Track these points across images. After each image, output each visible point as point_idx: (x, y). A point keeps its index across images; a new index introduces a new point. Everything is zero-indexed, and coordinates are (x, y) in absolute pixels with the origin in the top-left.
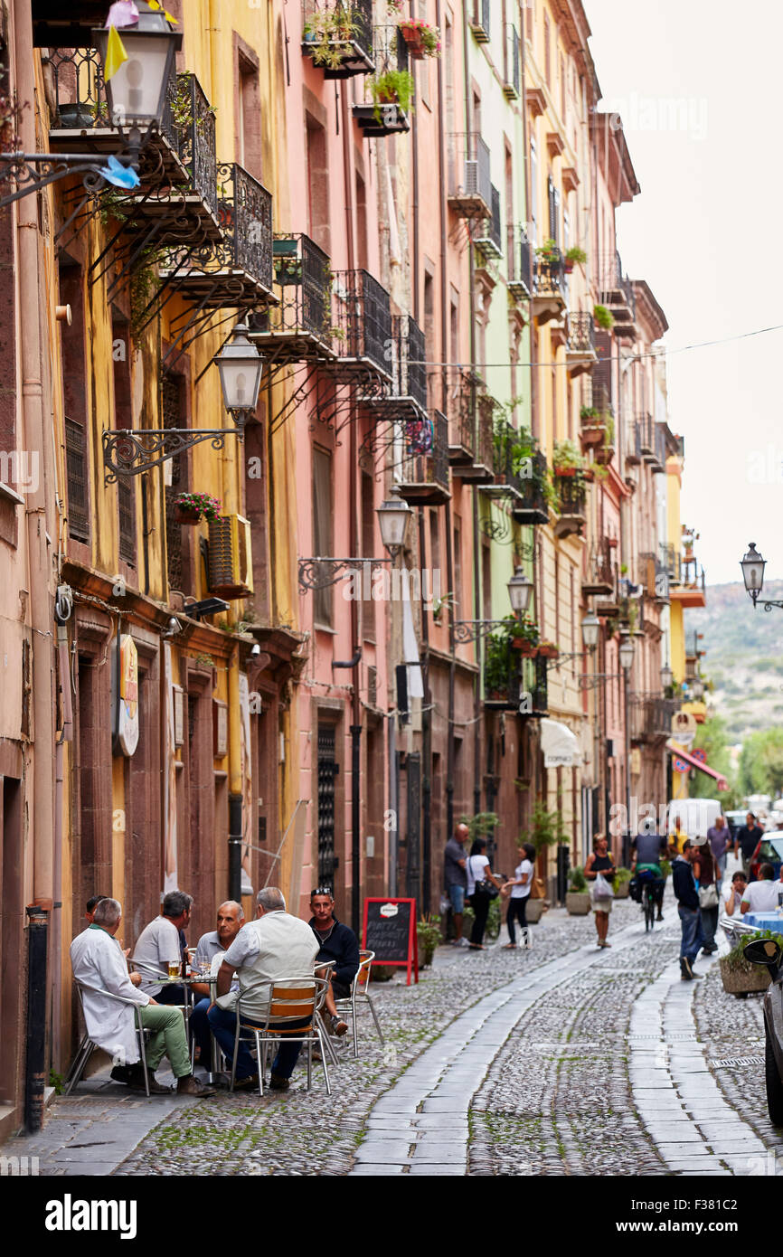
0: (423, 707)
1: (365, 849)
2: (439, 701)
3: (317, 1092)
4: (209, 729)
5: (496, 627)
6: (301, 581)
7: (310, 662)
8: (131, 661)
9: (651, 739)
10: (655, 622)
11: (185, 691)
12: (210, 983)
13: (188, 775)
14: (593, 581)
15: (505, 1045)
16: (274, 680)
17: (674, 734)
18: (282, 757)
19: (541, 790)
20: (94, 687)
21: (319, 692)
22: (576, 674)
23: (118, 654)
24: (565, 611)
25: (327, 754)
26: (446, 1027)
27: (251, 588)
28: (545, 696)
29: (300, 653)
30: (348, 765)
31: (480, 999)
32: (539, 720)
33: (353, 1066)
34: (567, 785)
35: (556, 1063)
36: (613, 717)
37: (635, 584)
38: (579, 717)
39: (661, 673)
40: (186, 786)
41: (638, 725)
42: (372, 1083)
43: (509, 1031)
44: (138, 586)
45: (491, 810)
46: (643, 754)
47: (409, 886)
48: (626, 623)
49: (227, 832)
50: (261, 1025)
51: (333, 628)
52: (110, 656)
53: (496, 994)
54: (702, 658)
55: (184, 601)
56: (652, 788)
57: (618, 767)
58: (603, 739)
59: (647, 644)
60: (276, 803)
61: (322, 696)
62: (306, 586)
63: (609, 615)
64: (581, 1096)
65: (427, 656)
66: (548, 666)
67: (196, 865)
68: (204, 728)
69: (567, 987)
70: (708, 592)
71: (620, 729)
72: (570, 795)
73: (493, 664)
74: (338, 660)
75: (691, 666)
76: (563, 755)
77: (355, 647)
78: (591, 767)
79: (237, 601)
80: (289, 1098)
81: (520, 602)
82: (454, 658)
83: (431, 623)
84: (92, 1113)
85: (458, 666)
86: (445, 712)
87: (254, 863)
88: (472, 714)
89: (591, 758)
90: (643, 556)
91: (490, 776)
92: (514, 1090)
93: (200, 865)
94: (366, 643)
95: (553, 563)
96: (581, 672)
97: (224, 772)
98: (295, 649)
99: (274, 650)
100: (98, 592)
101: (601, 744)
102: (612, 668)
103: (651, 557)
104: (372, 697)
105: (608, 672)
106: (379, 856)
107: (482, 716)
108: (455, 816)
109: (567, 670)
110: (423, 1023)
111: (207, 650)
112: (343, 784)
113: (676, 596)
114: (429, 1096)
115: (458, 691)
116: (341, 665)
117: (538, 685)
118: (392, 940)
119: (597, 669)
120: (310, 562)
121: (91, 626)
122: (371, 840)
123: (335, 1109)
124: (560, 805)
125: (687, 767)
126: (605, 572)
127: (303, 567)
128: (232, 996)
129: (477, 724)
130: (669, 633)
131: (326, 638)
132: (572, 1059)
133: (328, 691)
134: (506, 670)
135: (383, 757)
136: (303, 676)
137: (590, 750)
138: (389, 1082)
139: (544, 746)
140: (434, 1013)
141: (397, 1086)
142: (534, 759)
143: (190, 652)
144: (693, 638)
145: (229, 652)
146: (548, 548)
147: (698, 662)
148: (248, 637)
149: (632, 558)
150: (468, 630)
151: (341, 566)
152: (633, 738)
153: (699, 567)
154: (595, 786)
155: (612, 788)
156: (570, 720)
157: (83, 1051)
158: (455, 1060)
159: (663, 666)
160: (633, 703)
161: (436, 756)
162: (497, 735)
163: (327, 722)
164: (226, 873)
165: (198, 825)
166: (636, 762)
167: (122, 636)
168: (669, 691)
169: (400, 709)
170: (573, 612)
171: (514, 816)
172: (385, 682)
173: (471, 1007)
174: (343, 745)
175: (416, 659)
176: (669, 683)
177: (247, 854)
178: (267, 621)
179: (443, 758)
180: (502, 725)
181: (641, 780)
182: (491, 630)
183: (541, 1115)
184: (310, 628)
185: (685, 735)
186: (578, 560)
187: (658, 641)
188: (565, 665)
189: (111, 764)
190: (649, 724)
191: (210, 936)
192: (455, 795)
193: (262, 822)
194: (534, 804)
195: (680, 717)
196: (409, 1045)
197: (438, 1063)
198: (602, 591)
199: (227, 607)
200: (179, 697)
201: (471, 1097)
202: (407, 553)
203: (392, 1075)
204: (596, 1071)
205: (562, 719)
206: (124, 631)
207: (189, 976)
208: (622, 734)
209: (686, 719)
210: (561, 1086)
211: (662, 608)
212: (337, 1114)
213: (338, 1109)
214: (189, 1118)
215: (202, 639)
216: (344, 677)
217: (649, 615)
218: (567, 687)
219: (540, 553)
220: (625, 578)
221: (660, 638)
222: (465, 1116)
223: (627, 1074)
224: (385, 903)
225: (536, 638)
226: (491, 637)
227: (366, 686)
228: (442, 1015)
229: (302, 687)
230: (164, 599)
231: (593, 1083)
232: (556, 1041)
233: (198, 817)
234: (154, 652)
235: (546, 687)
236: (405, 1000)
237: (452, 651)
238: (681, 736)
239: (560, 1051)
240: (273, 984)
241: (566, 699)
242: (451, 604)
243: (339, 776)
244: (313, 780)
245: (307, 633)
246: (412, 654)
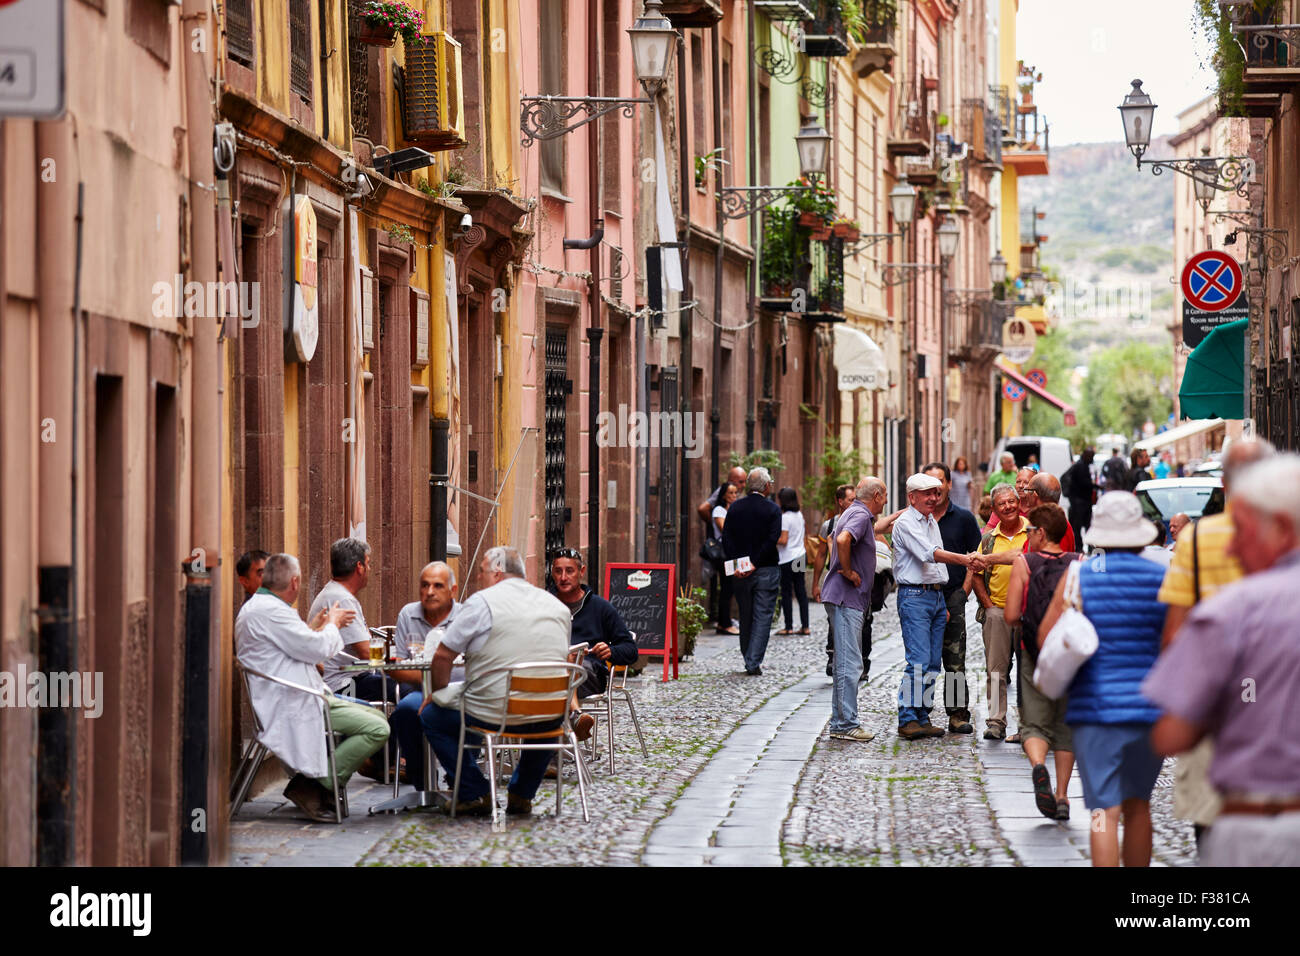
0: (682, 305)
1: (605, 497)
2: (703, 298)
3: (570, 818)
4: (405, 329)
5: (779, 196)
6: (524, 127)
7: (535, 239)
8: (308, 233)
9: (976, 354)
10: (982, 195)
11: (375, 276)
12: (423, 670)
13: (381, 389)
14: (903, 137)
15: (811, 759)
16: (488, 263)
17: (1005, 349)
18: (499, 370)
19: (833, 422)
20: (259, 266)
21: (547, 281)
22: (879, 264)
23: (292, 220)
24: (866, 178)
25: (557, 366)
26: (727, 737)
27: (462, 136)
28: (841, 292)
29: (523, 227)
30: (584, 382)
31: (766, 700)
32: (831, 326)
33: (612, 785)
34: (866, 416)
35: (884, 785)
36: (925, 324)
37: (957, 142)
38: (882, 323)
39: (991, 264)
40: (376, 405)
41: (959, 336)
42: (641, 808)
43: (813, 742)
44: (314, 129)
45: (767, 447)
46: (964, 376)
47: (662, 547)
48: (946, 195)
49: (428, 470)
50: (494, 728)
51: (564, 194)
52: (281, 224)
53: (786, 694)
54: (1042, 245)
55: (372, 152)
56: (975, 421)
57: (931, 392)
58: (913, 353)
59: (971, 225)
60: (490, 433)
61: (550, 285)
62: (531, 135)
63: (923, 184)
64: (929, 827)
65: (688, 235)
66: (845, 252)
67: (387, 514)
68: (399, 326)
69: (881, 685)
70: (1052, 154)
71: (935, 341)
72: (870, 429)
73: (772, 247)
74: (572, 237)
75: (1028, 255)
76: (862, 373)
77: (594, 221)
78: (897, 391)
79: (440, 153)
80: (532, 825)
81: (813, 162)
82: (721, 239)
83: (692, 190)
84: (265, 844)
85: (727, 250)
86: (709, 313)
87: (462, 512)
88: (744, 314)
89: (897, 380)
90: (967, 103)
91: (767, 400)
92: (836, 819)
93: (393, 514)
94: (608, 215)
95: (850, 110)
96: (885, 261)
97: (424, 388)
98: (517, 222)
99: (490, 223)
100: (266, 135)
101: (909, 360)
102: (925, 257)
103: (976, 104)
104: (616, 290)
105: (920, 261)
106: (623, 506)
107: (757, 319)
108: (721, 454)
109: (868, 258)
110: (695, 730)
111: (402, 220)
112: (577, 409)
113: (1010, 159)
114: (721, 825)
115: (726, 283)
116: (576, 245)
117: (831, 277)
118: (643, 620)
119: (906, 258)
120: (537, 101)
121: (258, 181)
122: (613, 484)
123: (599, 841)
124: (856, 443)
125: (1021, 393)
126: (918, 125)
127: (526, 109)
128: (454, 687)
129: (751, 329)
130: (999, 212)
131: (557, 207)
132: (906, 780)
133: (559, 280)
134: (790, 257)
135: (629, 372)
136: (526, 259)
137: (896, 368)
138: (663, 807)
139: (839, 361)
140: (708, 718)
141: (676, 812)
142: (824, 379)
143: (381, 222)
144: (1030, 218)
145: (431, 223)
146: (845, 89)
147: (1037, 250)
148: (456, 203)
149: (953, 106)
150: (742, 201)
151: (579, 107)
152: (952, 352)
153: (1040, 118)
154: (902, 418)
155: (924, 421)
156: (871, 327)
157: (249, 762)
158: (748, 778)
159: (993, 254)
160: (951, 306)
161: (698, 372)
162: (776, 345)
163: (557, 322)
164: (426, 526)
165: (390, 460)
166: (954, 386)
167: (297, 197)
168: (1000, 290)
169: (652, 308)
170: (875, 178)
171: (798, 455)
172: (632, 270)
173: (756, 710)
174: (577, 355)
175: (674, 239)
176: (1001, 279)
177: (453, 501)
178: (479, 184)
179: (707, 376)
180: (782, 331)
181: (961, 411)
182: (770, 202)
183: (878, 852)
184: (536, 194)
185: (1020, 349)
186: (884, 107)
187: (985, 221)
188: (864, 252)
189: (283, 372)
190: (974, 334)
191: (411, 609)
192: (722, 426)
193: (473, 457)
194: (824, 441)
195: (1013, 324)
196: (681, 759)
197: (724, 783)
198: (916, 150)
199: (432, 160)
200: (368, 283)
201: (779, 827)
202: (661, 92)
203: (667, 798)
204: (942, 794)
205: (860, 325)
206: (299, 189)
207: (394, 661)
208: (937, 348)
209: (1021, 329)
210: (898, 814)
211: (991, 176)
212: (603, 847)
213: (603, 842)
214: (402, 851)
215: (395, 204)
216: (579, 261)
217: (975, 185)
218: (866, 282)
219: (835, 99)
220: (945, 133)
221: (989, 217)
222: (777, 851)
223: (984, 797)
224: (634, 570)
225: (830, 212)
226: (770, 211)
227: (607, 274)
228: (718, 720)
229: (524, 273)
230: (346, 148)
231: (941, 810)
232: (879, 755)
233: (390, 448)
234: (336, 220)
235: (842, 280)
236: (665, 701)
237: (720, 227)
238: (1015, 350)
239: (886, 769)
240: (511, 671)
241: (865, 299)
242: (718, 164)
243: (572, 397)
244: (538, 402)
245: (531, 200)
246: (669, 234)
